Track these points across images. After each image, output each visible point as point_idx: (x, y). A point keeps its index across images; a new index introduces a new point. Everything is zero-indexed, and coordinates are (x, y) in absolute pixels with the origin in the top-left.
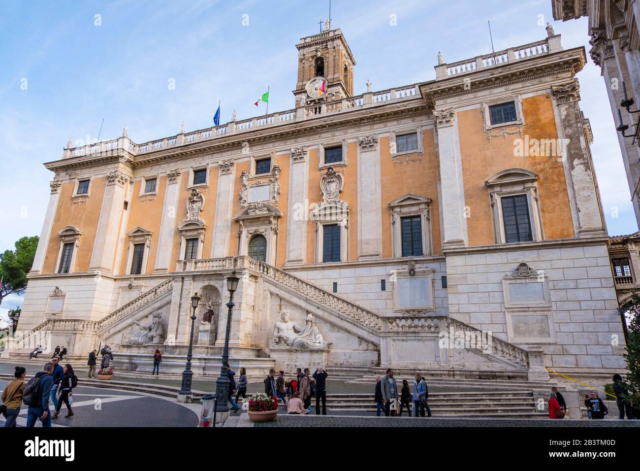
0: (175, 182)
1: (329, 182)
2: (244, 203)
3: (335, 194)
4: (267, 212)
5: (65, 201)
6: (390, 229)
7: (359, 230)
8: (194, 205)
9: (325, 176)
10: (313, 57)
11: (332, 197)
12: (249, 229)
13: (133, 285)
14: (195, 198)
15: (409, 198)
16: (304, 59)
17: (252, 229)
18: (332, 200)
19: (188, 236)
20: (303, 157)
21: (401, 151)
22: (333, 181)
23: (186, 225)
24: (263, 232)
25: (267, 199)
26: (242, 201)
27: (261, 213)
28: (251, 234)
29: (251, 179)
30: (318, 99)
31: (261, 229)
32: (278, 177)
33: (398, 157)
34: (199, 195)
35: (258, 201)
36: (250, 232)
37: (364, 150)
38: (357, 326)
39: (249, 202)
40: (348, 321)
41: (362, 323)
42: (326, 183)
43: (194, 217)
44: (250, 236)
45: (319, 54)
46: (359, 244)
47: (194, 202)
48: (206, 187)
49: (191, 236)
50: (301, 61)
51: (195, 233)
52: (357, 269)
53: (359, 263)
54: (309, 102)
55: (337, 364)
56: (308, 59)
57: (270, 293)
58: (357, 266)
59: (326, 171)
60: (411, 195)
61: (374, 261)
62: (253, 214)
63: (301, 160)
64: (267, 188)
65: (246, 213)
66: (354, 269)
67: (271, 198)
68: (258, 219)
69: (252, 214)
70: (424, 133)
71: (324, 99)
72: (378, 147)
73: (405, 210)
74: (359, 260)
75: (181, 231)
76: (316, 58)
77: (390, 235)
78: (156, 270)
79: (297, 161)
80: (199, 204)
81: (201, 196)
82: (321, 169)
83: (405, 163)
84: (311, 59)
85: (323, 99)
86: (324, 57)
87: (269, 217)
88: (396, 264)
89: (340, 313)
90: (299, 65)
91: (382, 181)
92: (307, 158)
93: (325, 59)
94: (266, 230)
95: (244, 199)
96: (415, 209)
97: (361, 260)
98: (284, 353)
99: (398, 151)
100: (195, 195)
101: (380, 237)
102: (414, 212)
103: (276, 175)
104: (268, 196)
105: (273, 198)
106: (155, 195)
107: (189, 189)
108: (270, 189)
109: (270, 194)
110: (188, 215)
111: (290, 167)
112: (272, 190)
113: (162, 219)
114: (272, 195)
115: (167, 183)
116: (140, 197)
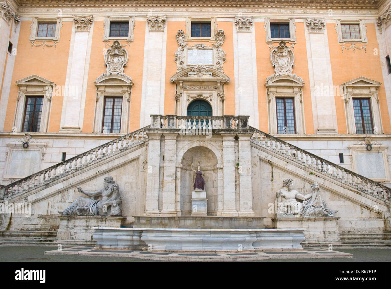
0: (85, 30)
1: (280, 56)
2: (181, 64)
3: (287, 69)
4: (212, 77)
6: (343, 107)
7: (313, 105)
8: (116, 60)
9: (276, 50)
11: (284, 70)
12: (190, 92)
13: (30, 143)
14: (116, 51)
15: (362, 81)
17: (195, 93)
18: (284, 73)
19: (108, 93)
20: (249, 28)
21: (345, 38)
22: (285, 56)
23: (105, 81)
24: (208, 97)
25: (211, 64)
26: (178, 62)
27: (205, 76)
28: (192, 97)
29: (189, 41)
31: (205, 94)
32: (222, 42)
33: (345, 43)
34: (122, 49)
35: (200, 64)
36: (191, 96)
37: (313, 31)
38: (361, 194)
39: (189, 64)
40: (351, 190)
41: (366, 192)
42: (276, 56)
43: (115, 73)
44: (191, 100)
46: (315, 119)
47: (115, 55)
48: (130, 41)
49: (112, 93)
51: (119, 90)
52: (314, 142)
53: (318, 136)
55: (345, 232)
57: (260, 159)
58: (315, 139)
59: (278, 45)
60: (364, 78)
61: (333, 135)
62: (196, 76)
63: (247, 31)
64: (210, 52)
65: (187, 75)
66: (311, 142)
67: (215, 64)
68: (200, 83)
69: (193, 77)
70: (366, 25)
72: (325, 30)
73: (357, 91)
74: (318, 134)
75: (98, 87)
77: (344, 113)
78: (63, 128)
79: (243, 31)
80: (122, 59)
81: (124, 50)
82: (269, 43)
83: (351, 49)
87: (216, 82)
88: (352, 139)
89: (343, 182)
91: (331, 63)
92: (253, 29)
94: (210, 96)
95: (181, 60)
96: (366, 91)
97: (320, 134)
98: (293, 222)
99: (343, 38)
100: (116, 48)
101: (335, 114)
102: (365, 94)
103: (220, 41)
104: (212, 60)
105: (217, 64)
106: (56, 41)
107: (106, 41)
108: (213, 54)
109: (213, 59)
110: (107, 69)
111: (235, 35)
112: (216, 55)
113: (68, 70)
114: (216, 60)
115: (74, 29)
116: (32, 41)
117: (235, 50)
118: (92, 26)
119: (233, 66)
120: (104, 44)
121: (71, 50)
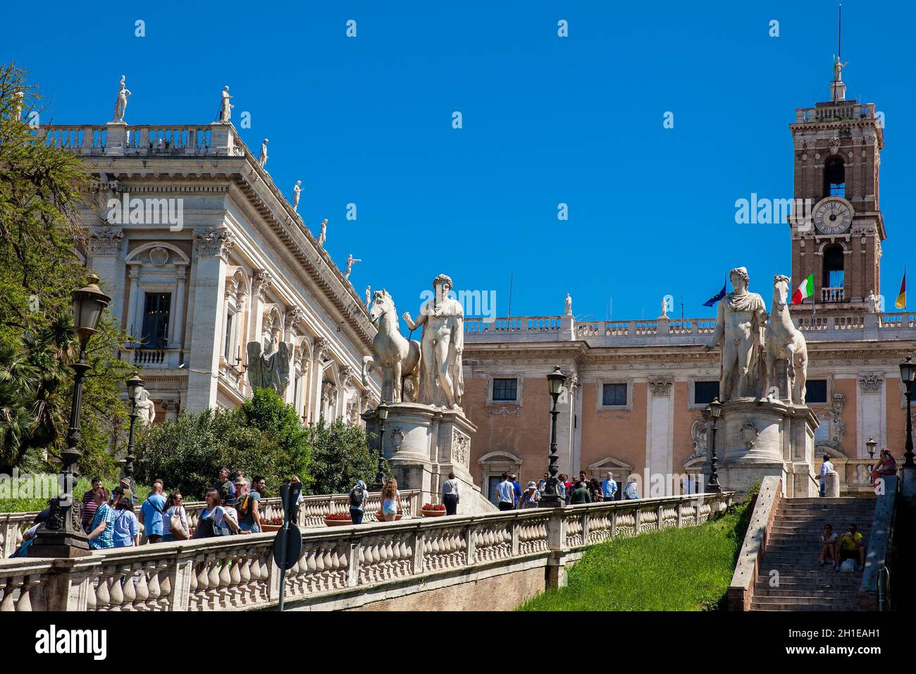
0: (664, 394)
5: (471, 408)
10: (821, 152)
16: (804, 152)
20: (877, 388)
23: (696, 464)
25: (827, 440)
30: (836, 239)
32: (841, 411)
45: (835, 150)
47: (705, 431)
50: (799, 155)
54: (818, 241)
56: (814, 156)
63: (876, 393)
64: (825, 424)
67: (832, 440)
71: (848, 240)
76: (828, 155)
79: (869, 392)
84: (818, 156)
85: (844, 239)
86: (843, 156)
90: (796, 164)
92: (883, 388)
93: (846, 160)
103: (838, 408)
104: (828, 435)
105: (834, 440)
106: (628, 411)
107: (691, 410)
108: (830, 426)
109: (830, 433)
110: (696, 449)
111: (859, 397)
112: (833, 428)
113: (648, 449)
114: (833, 435)
115: (649, 394)
116: (599, 412)
117: (859, 419)
118: (673, 388)
119: (856, 442)
120: (690, 414)
121: (648, 422)
